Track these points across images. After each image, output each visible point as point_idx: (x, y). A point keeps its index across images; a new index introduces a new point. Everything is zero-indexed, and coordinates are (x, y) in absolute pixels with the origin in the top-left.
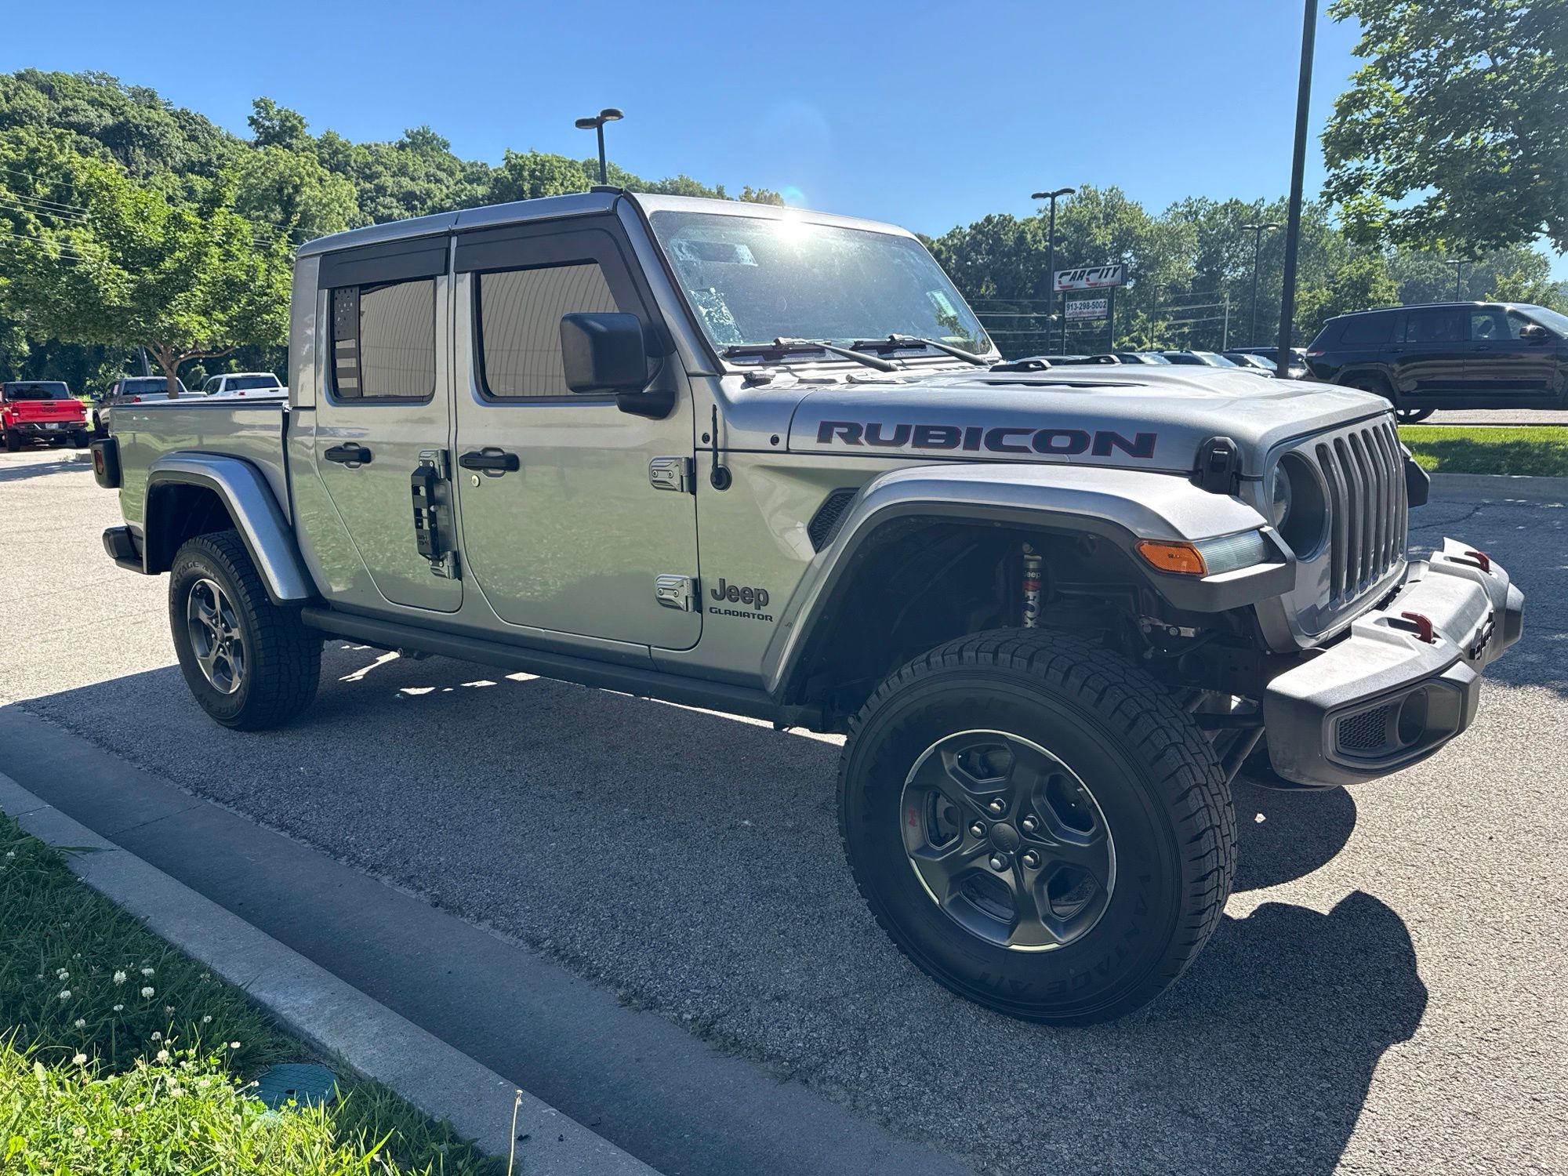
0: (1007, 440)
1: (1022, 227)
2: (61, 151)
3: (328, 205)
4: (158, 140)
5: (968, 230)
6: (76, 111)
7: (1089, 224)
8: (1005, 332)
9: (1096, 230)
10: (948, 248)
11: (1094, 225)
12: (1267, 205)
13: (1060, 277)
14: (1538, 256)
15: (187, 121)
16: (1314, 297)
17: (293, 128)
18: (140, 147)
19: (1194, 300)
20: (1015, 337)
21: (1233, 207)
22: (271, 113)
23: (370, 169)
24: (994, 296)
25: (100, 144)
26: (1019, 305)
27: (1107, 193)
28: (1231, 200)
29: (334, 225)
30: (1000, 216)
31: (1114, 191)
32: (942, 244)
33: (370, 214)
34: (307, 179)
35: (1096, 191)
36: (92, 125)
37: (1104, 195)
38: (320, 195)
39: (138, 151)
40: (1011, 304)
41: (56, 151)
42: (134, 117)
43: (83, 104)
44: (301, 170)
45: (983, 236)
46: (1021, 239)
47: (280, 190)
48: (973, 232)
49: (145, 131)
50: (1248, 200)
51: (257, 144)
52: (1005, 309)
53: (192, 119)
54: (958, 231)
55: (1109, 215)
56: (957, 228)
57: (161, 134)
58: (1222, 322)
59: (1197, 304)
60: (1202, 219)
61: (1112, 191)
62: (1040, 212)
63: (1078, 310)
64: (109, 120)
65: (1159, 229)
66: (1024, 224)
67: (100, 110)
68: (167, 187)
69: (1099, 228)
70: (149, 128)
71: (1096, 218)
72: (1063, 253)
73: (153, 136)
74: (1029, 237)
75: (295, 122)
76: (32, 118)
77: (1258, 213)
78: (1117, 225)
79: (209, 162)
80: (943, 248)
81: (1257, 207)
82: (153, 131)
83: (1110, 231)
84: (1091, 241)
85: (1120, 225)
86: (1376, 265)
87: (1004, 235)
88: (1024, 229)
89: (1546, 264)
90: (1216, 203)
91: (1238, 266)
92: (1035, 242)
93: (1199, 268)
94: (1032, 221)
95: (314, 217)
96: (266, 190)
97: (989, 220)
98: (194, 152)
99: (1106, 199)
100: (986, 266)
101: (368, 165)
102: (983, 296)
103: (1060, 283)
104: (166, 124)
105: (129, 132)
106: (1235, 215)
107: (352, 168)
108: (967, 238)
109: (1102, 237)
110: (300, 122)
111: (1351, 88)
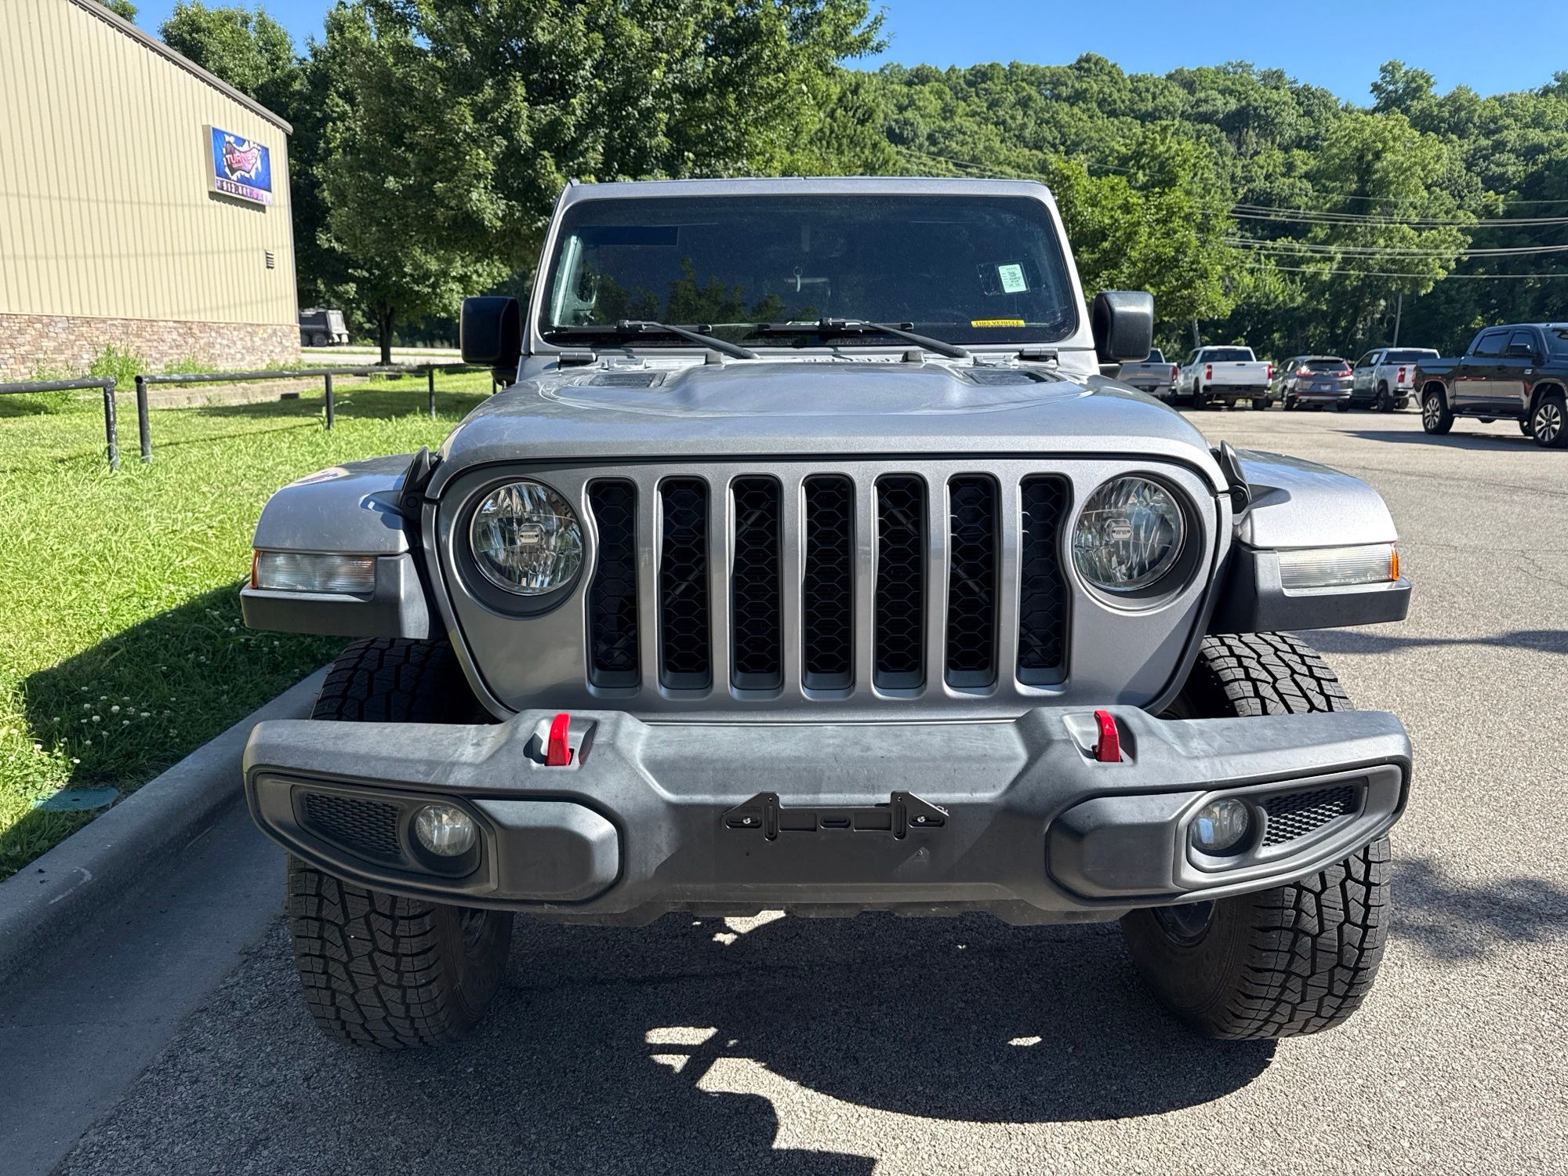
2: (1163, 142)
3: (1409, 169)
4: (1273, 119)
6: (1206, 101)
15: (1306, 97)
17: (1419, 88)
18: (1254, 129)
22: (1397, 76)
23: (1496, 123)
25: (1218, 130)
29: (1410, 191)
33: (1478, 174)
34: (1391, 143)
36: (1217, 112)
38: (1402, 159)
39: (1251, 132)
41: (1158, 142)
42: (1255, 100)
43: (1214, 93)
44: (1387, 134)
47: (1361, 158)
49: (1263, 112)
51: (1376, 110)
53: (1312, 93)
57: (1277, 113)
64: (1233, 105)
67: (1228, 98)
68: (1269, 164)
70: (1266, 109)
73: (1268, 116)
75: (1421, 82)
76: (1168, 112)
79: (1317, 136)
82: (1269, 111)
95: (1391, 183)
96: (1346, 159)
98: (1305, 128)
101: (1494, 120)
104: (1284, 103)
105: (1248, 114)
107: (1474, 124)
110: (1427, 81)
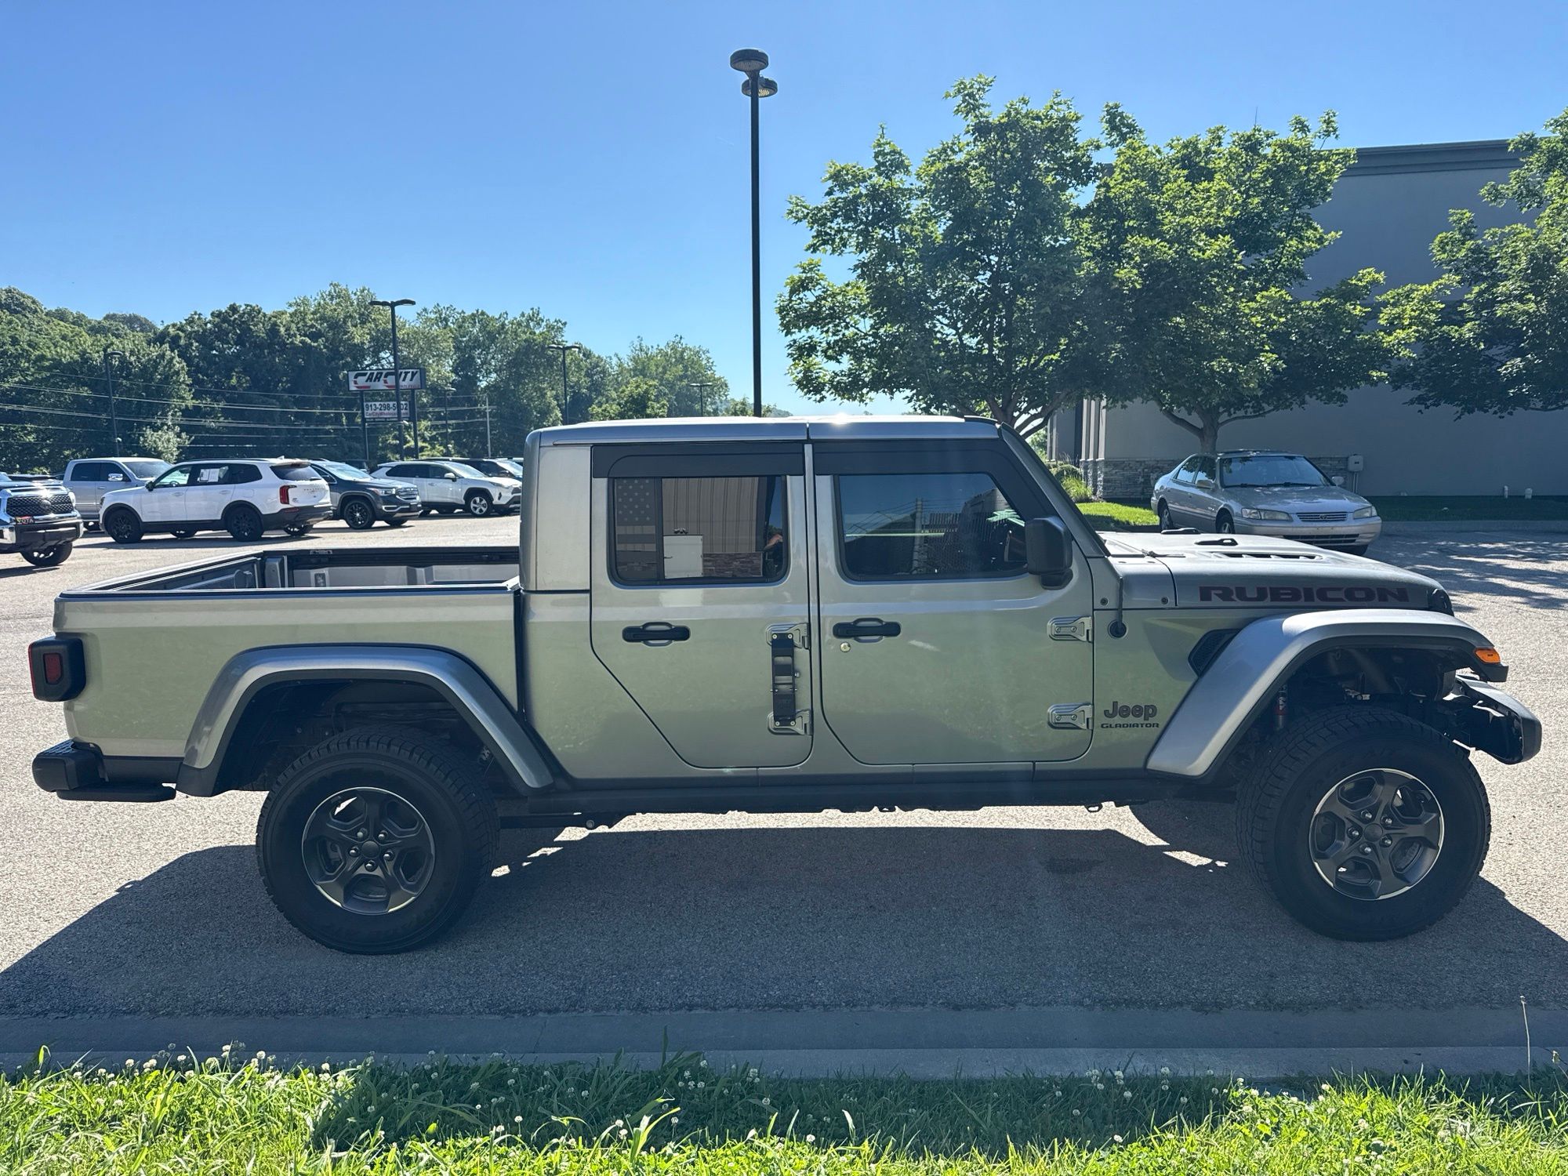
0: (1330, 595)
1: (273, 319)
5: (209, 318)
7: (345, 322)
8: (267, 426)
9: (352, 329)
10: (189, 336)
11: (349, 324)
12: (510, 318)
13: (356, 377)
14: (720, 379)
16: (605, 410)
19: (453, 403)
20: (278, 431)
21: (479, 317)
24: (249, 388)
26: (278, 399)
27: (358, 293)
28: (477, 311)
30: (247, 305)
31: (366, 292)
32: (179, 329)
35: (346, 290)
37: (355, 294)
40: (268, 396)
45: (229, 325)
46: (273, 331)
48: (217, 320)
50: (493, 312)
52: (263, 403)
54: (197, 317)
55: (363, 314)
56: (196, 313)
58: (484, 424)
59: (458, 406)
60: (452, 325)
61: (363, 291)
62: (291, 305)
63: (378, 411)
65: (415, 332)
66: (275, 317)
69: (355, 326)
71: (351, 316)
72: (321, 349)
74: (282, 330)
77: (503, 325)
78: (373, 326)
80: (181, 334)
81: (502, 319)
83: (367, 331)
84: (349, 339)
85: (376, 326)
86: (651, 386)
87: (255, 325)
88: (276, 322)
89: (726, 386)
90: (463, 312)
91: (490, 372)
92: (290, 336)
93: (455, 371)
94: (283, 314)
97: (233, 309)
99: (358, 299)
100: (237, 356)
102: (234, 387)
103: (355, 383)
106: (483, 325)
108: (209, 325)
109: (359, 335)
111: (797, 274)
